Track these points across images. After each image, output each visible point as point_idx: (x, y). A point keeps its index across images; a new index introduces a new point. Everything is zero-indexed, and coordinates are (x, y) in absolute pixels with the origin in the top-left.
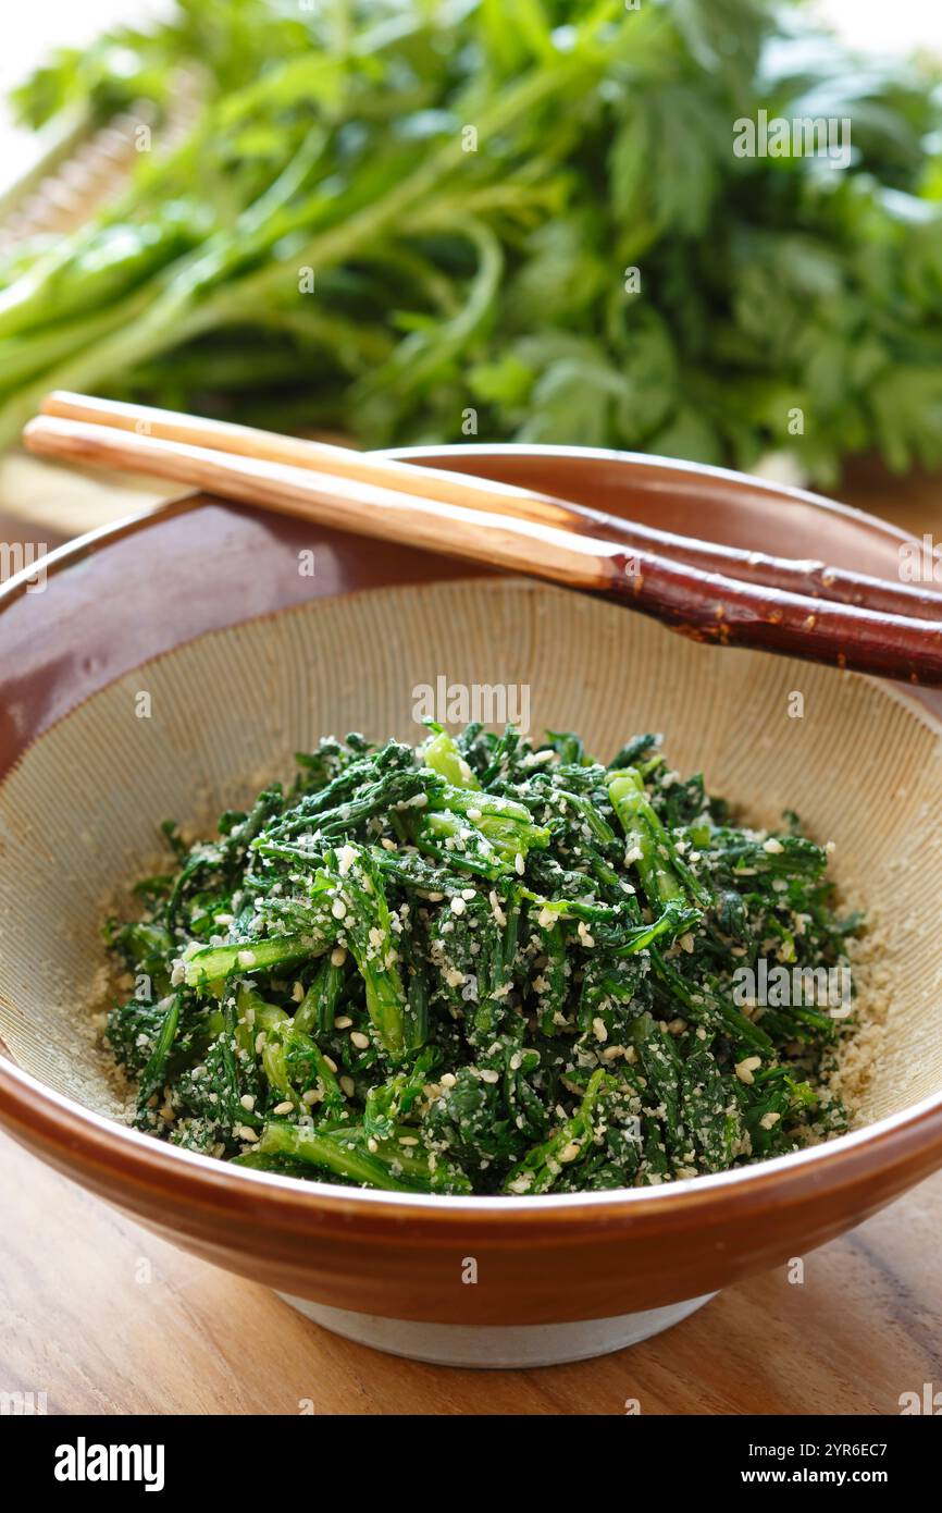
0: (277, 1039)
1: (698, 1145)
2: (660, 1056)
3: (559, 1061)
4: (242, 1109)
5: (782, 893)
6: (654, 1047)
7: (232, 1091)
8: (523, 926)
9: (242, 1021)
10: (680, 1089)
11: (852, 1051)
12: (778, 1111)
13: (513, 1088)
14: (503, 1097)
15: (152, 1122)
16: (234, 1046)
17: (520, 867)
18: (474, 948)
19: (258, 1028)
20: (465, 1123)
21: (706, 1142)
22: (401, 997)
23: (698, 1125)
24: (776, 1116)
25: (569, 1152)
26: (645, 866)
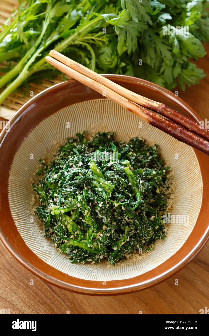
0: (69, 223)
1: (145, 237)
2: (137, 222)
3: (120, 223)
4: (65, 237)
5: (156, 179)
6: (136, 221)
7: (63, 234)
8: (112, 206)
9: (63, 221)
10: (141, 228)
11: (169, 201)
12: (158, 226)
13: (113, 235)
14: (111, 237)
15: (48, 235)
16: (62, 225)
17: (110, 196)
18: (104, 212)
19: (65, 221)
20: (105, 243)
21: (146, 236)
22: (91, 218)
23: (145, 233)
24: (158, 227)
25: (123, 243)
26: (132, 186)
